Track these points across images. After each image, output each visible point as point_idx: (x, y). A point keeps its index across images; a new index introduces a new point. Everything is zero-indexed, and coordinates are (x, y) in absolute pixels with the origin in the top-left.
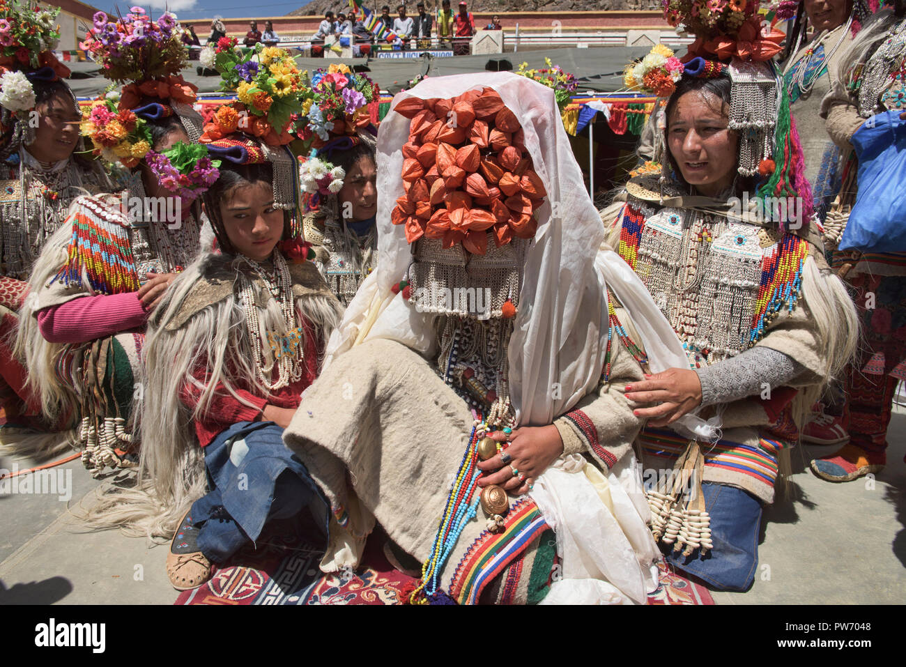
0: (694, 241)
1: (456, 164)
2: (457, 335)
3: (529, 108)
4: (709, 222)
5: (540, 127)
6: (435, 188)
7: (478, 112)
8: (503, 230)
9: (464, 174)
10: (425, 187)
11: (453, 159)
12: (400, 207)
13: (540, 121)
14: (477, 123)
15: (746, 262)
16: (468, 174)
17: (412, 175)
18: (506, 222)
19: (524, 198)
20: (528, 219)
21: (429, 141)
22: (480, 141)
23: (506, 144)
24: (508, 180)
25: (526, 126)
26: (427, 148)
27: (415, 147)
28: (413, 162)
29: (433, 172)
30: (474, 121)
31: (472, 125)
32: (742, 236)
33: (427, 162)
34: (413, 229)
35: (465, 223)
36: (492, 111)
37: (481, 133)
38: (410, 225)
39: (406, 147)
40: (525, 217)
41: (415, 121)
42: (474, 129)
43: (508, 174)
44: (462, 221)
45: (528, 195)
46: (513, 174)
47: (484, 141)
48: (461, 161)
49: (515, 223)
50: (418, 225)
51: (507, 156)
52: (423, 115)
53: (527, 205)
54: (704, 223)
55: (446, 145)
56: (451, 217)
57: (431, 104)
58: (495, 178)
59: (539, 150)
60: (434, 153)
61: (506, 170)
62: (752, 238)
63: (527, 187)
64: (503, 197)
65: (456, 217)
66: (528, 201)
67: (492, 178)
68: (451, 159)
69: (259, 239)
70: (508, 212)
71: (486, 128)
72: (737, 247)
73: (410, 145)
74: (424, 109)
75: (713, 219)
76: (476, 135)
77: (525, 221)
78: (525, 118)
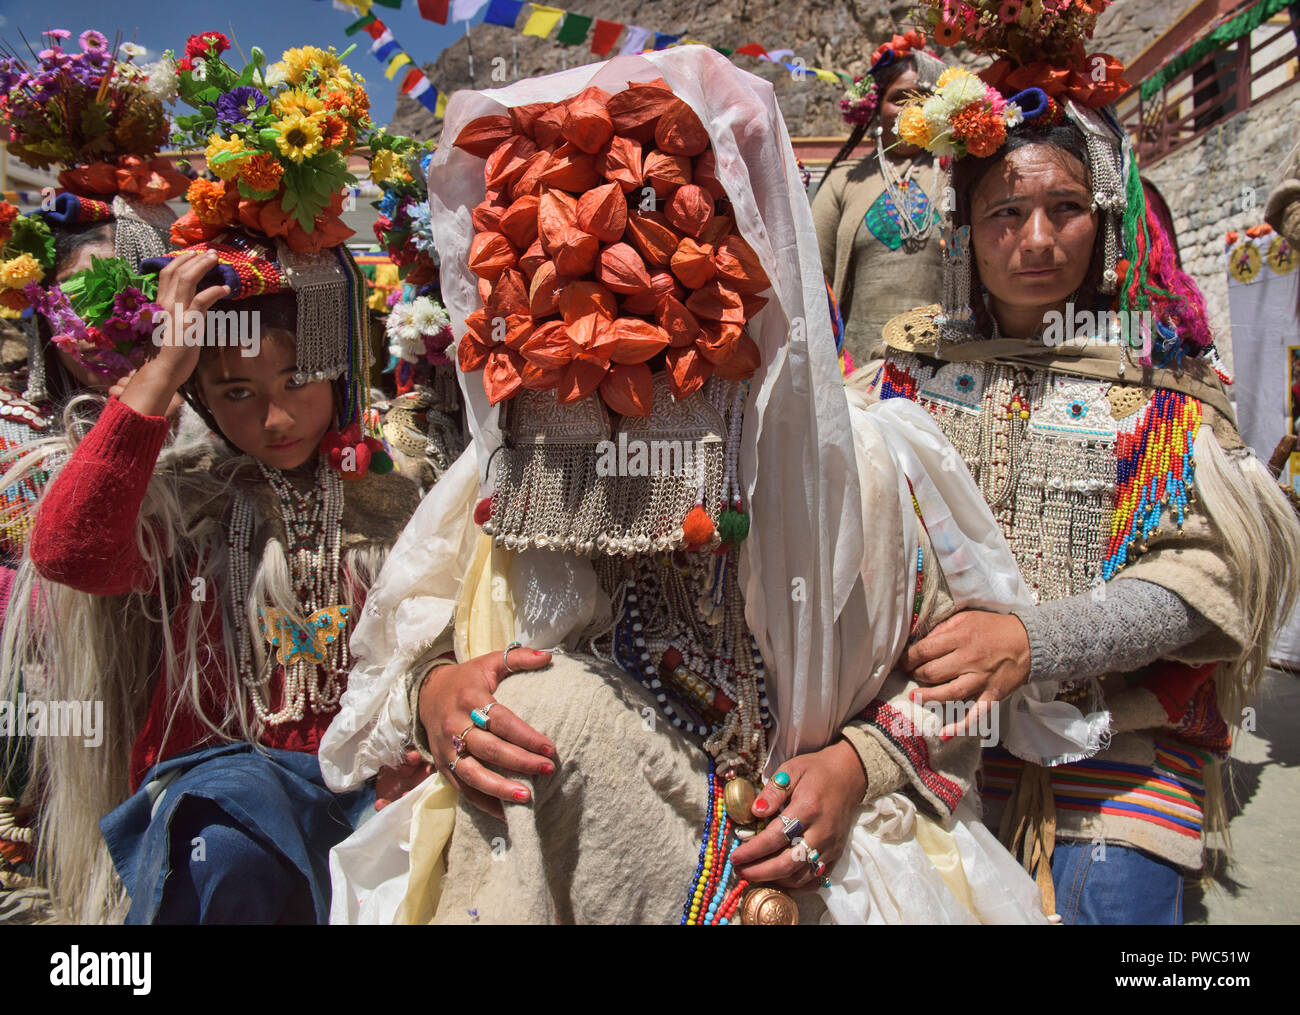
0: (1001, 419)
1: (579, 226)
2: (630, 591)
3: (726, 106)
4: (1025, 384)
5: (750, 143)
6: (537, 282)
7: (618, 120)
8: (687, 360)
9: (596, 246)
10: (521, 285)
11: (571, 216)
12: (475, 335)
13: (749, 131)
14: (617, 141)
15: (1091, 446)
16: (604, 245)
17: (491, 262)
18: (693, 345)
19: (724, 291)
20: (738, 332)
21: (524, 193)
22: (625, 176)
23: (680, 180)
24: (688, 252)
25: (720, 141)
26: (521, 205)
27: (498, 210)
28: (491, 237)
29: (536, 250)
30: (612, 139)
31: (607, 146)
32: (1078, 401)
33: (521, 233)
34: (500, 375)
35: (601, 341)
36: (647, 116)
37: (627, 160)
38: (494, 368)
39: (480, 211)
40: (731, 329)
41: (494, 159)
42: (613, 154)
43: (687, 241)
44: (594, 337)
45: (731, 284)
46: (700, 242)
47: (633, 173)
48: (587, 219)
49: (710, 345)
50: (509, 365)
51: (682, 204)
52: (509, 145)
53: (731, 305)
54: (1016, 386)
55: (557, 193)
56: (570, 332)
57: (525, 122)
58: (661, 253)
59: (749, 190)
60: (533, 214)
61: (682, 235)
62: (1099, 404)
63: (730, 268)
64: (683, 291)
65: (581, 331)
66: (734, 297)
67: (655, 252)
68: (567, 218)
69: (277, 441)
70: (696, 324)
71: (637, 151)
72: (1074, 422)
73: (486, 205)
74: (513, 134)
75: (1030, 378)
76: (617, 166)
77: (732, 335)
78: (719, 126)
